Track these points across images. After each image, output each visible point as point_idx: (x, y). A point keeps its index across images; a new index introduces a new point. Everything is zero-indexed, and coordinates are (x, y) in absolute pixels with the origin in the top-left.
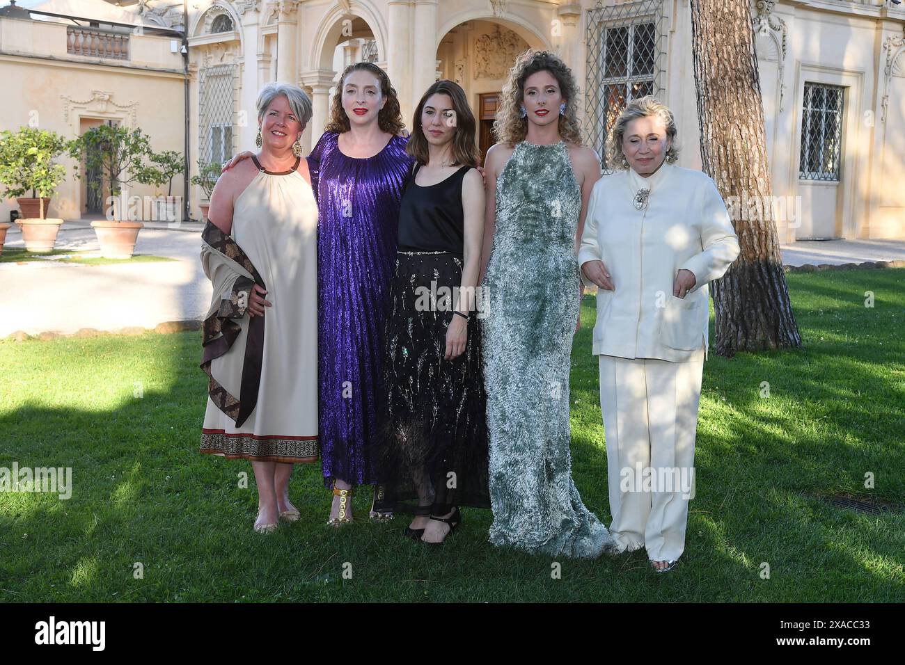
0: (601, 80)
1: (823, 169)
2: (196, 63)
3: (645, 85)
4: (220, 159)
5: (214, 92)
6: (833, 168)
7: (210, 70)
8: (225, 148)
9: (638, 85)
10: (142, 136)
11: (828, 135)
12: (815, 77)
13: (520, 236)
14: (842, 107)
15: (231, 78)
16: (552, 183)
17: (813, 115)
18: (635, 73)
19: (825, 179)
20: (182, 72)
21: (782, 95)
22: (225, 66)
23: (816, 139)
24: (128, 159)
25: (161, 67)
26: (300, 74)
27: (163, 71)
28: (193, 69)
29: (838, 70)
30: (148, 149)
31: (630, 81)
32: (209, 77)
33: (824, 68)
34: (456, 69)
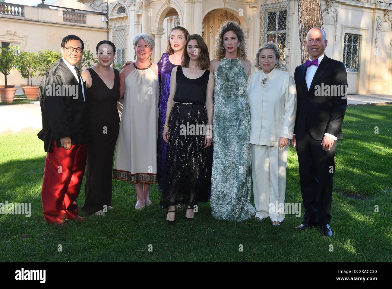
0: (266, 32)
1: (352, 67)
2: (111, 25)
3: (282, 34)
4: (120, 62)
5: (118, 36)
6: (355, 67)
7: (117, 28)
8: (122, 57)
9: (280, 34)
10: (90, 53)
11: (354, 54)
12: (349, 31)
13: (225, 96)
14: (359, 43)
15: (124, 31)
16: (237, 74)
17: (348, 46)
18: (279, 29)
19: (353, 71)
20: (106, 28)
21: (336, 38)
22: (122, 26)
23: (349, 55)
24: (85, 62)
25: (98, 27)
26: (150, 30)
27: (99, 28)
28: (110, 27)
29: (358, 28)
30: (93, 58)
31: (277, 33)
32: (116, 30)
33: (352, 28)
34: (210, 28)
